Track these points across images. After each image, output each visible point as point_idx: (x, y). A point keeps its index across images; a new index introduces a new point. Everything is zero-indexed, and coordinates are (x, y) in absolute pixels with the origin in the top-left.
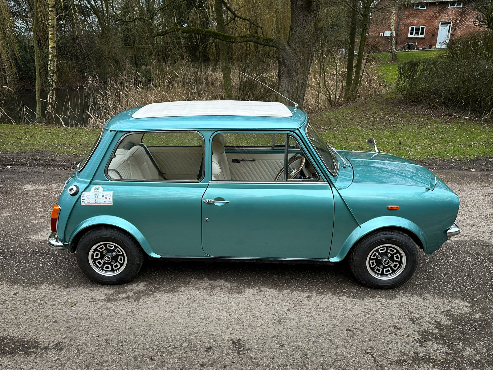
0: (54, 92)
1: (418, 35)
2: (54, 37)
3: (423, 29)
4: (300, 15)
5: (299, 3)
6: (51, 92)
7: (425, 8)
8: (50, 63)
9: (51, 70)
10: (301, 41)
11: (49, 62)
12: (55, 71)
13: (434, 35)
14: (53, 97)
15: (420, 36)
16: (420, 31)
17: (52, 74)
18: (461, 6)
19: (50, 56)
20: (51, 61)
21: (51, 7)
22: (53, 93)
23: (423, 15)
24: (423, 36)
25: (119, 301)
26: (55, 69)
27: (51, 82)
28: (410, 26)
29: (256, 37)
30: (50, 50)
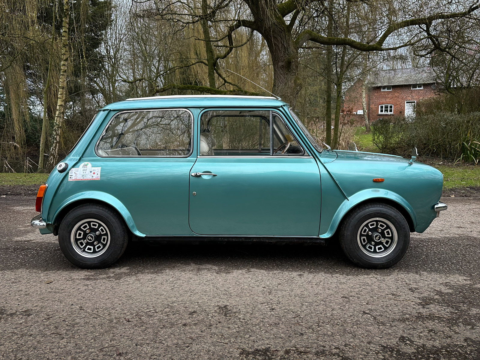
0: (58, 144)
1: (388, 112)
2: (63, 97)
3: (391, 107)
5: (280, 64)
6: (54, 145)
7: (391, 90)
8: (57, 119)
9: (57, 125)
11: (56, 118)
12: (61, 126)
13: (402, 112)
14: (56, 148)
15: (389, 113)
16: (389, 109)
17: (57, 128)
18: (422, 88)
19: (57, 112)
20: (57, 117)
21: (62, 72)
22: (56, 145)
23: (390, 95)
24: (392, 113)
25: (99, 280)
26: (61, 124)
27: (55, 135)
28: (380, 105)
29: (244, 92)
30: (58, 107)
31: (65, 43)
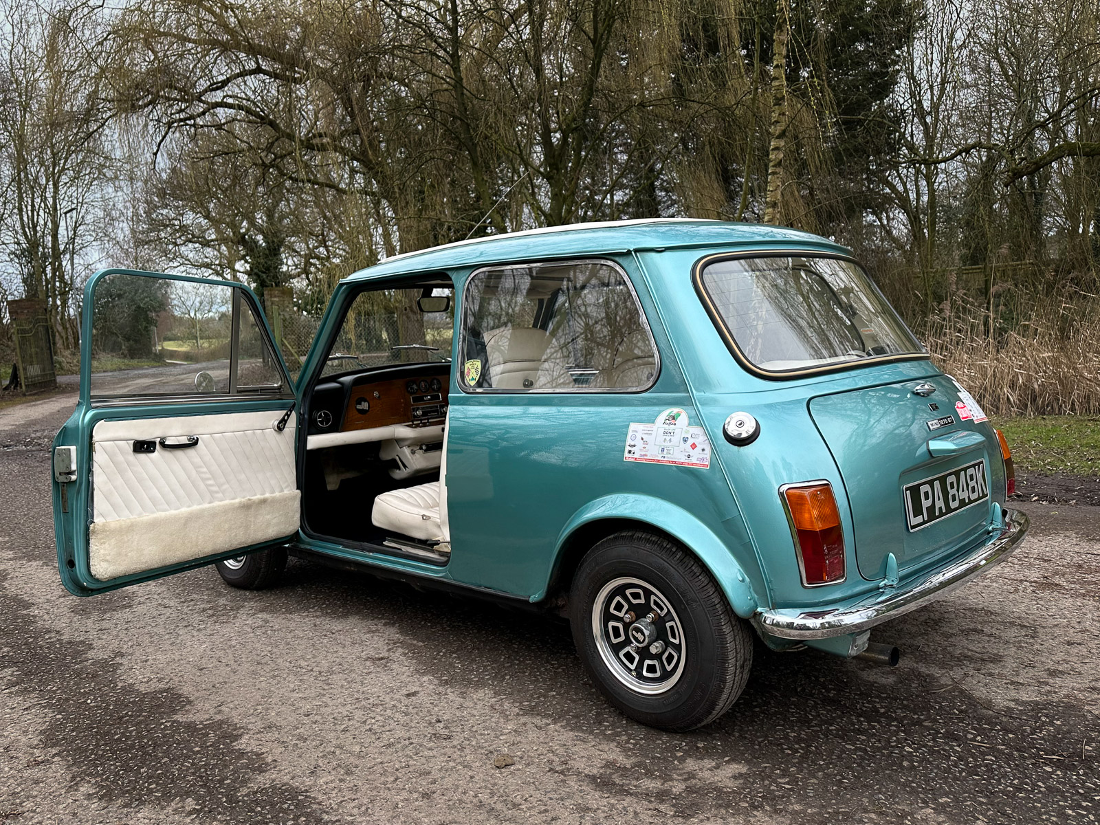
21: (773, 166)
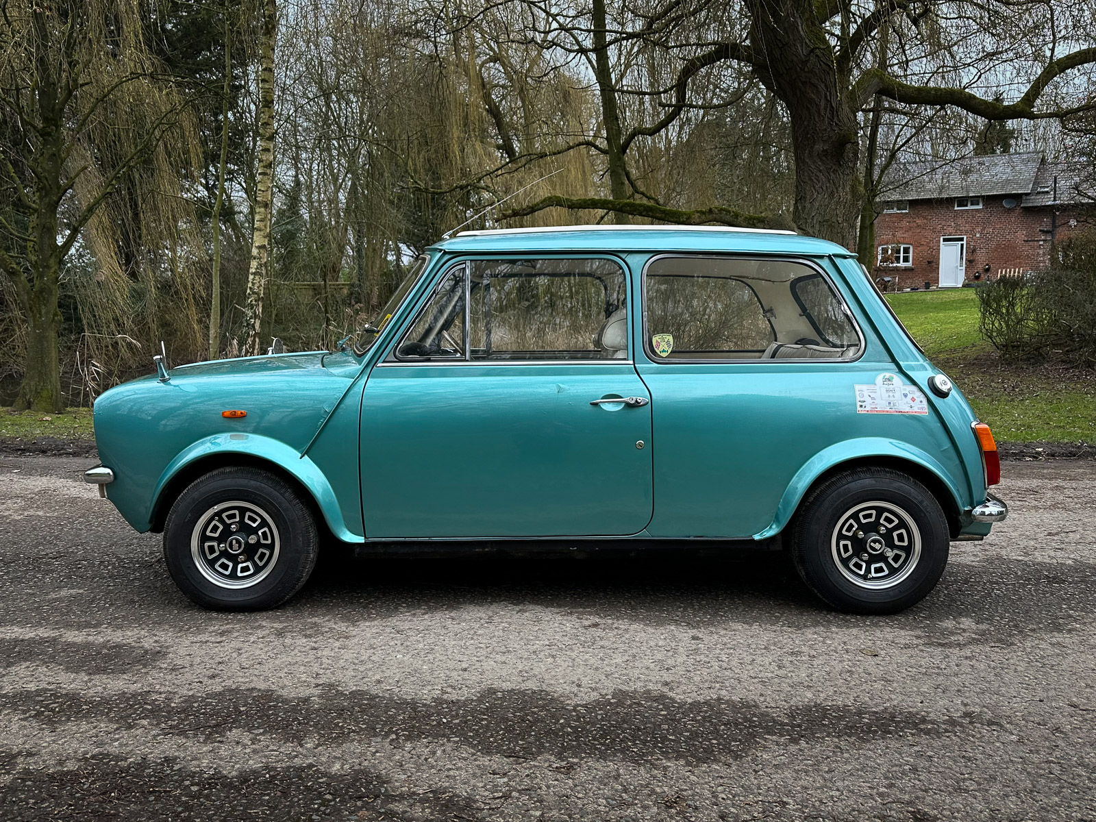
0: (257, 340)
1: (898, 262)
2: (265, 227)
3: (906, 251)
4: (820, 171)
5: (819, 147)
6: (250, 340)
7: (907, 211)
8: (253, 280)
9: (254, 293)
10: (827, 221)
11: (251, 277)
12: (262, 295)
13: (932, 262)
14: (254, 349)
15: (902, 264)
16: (902, 255)
17: (255, 301)
18: (980, 207)
19: (254, 264)
20: (254, 274)
22: (254, 341)
23: (905, 223)
24: (909, 264)
26: (262, 292)
27: (251, 318)
28: (880, 245)
30: (255, 252)
31: (267, 98)
